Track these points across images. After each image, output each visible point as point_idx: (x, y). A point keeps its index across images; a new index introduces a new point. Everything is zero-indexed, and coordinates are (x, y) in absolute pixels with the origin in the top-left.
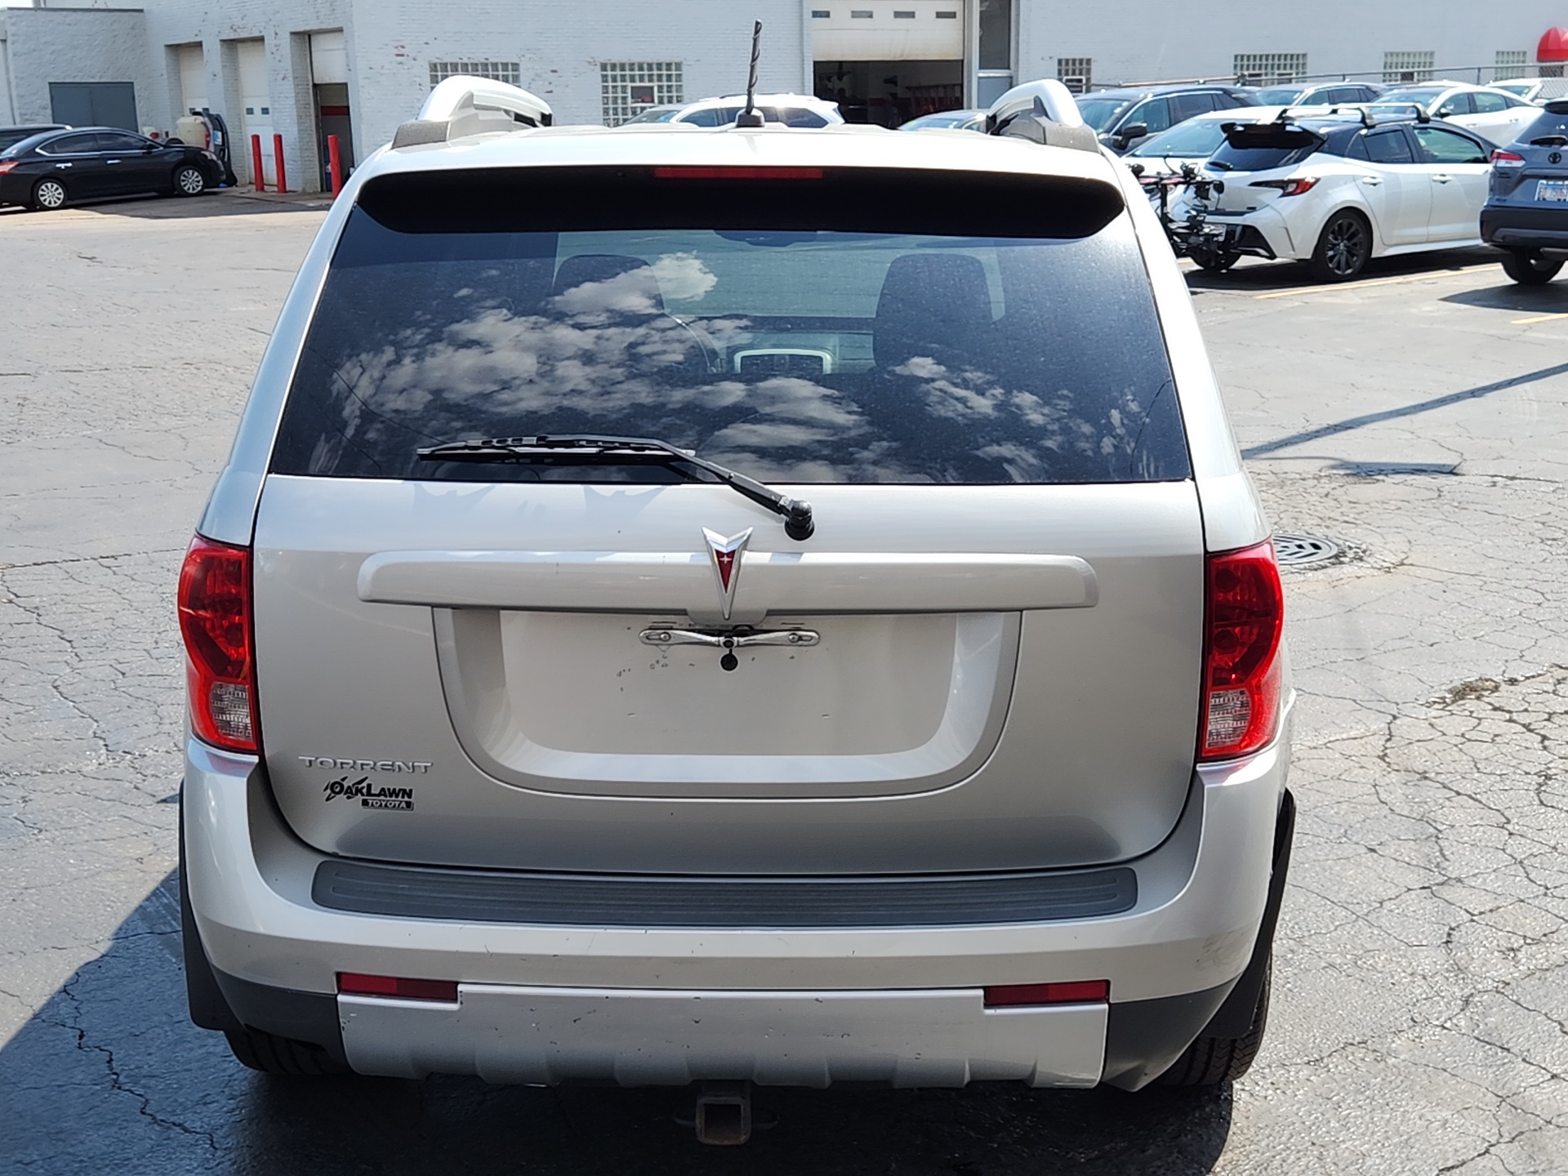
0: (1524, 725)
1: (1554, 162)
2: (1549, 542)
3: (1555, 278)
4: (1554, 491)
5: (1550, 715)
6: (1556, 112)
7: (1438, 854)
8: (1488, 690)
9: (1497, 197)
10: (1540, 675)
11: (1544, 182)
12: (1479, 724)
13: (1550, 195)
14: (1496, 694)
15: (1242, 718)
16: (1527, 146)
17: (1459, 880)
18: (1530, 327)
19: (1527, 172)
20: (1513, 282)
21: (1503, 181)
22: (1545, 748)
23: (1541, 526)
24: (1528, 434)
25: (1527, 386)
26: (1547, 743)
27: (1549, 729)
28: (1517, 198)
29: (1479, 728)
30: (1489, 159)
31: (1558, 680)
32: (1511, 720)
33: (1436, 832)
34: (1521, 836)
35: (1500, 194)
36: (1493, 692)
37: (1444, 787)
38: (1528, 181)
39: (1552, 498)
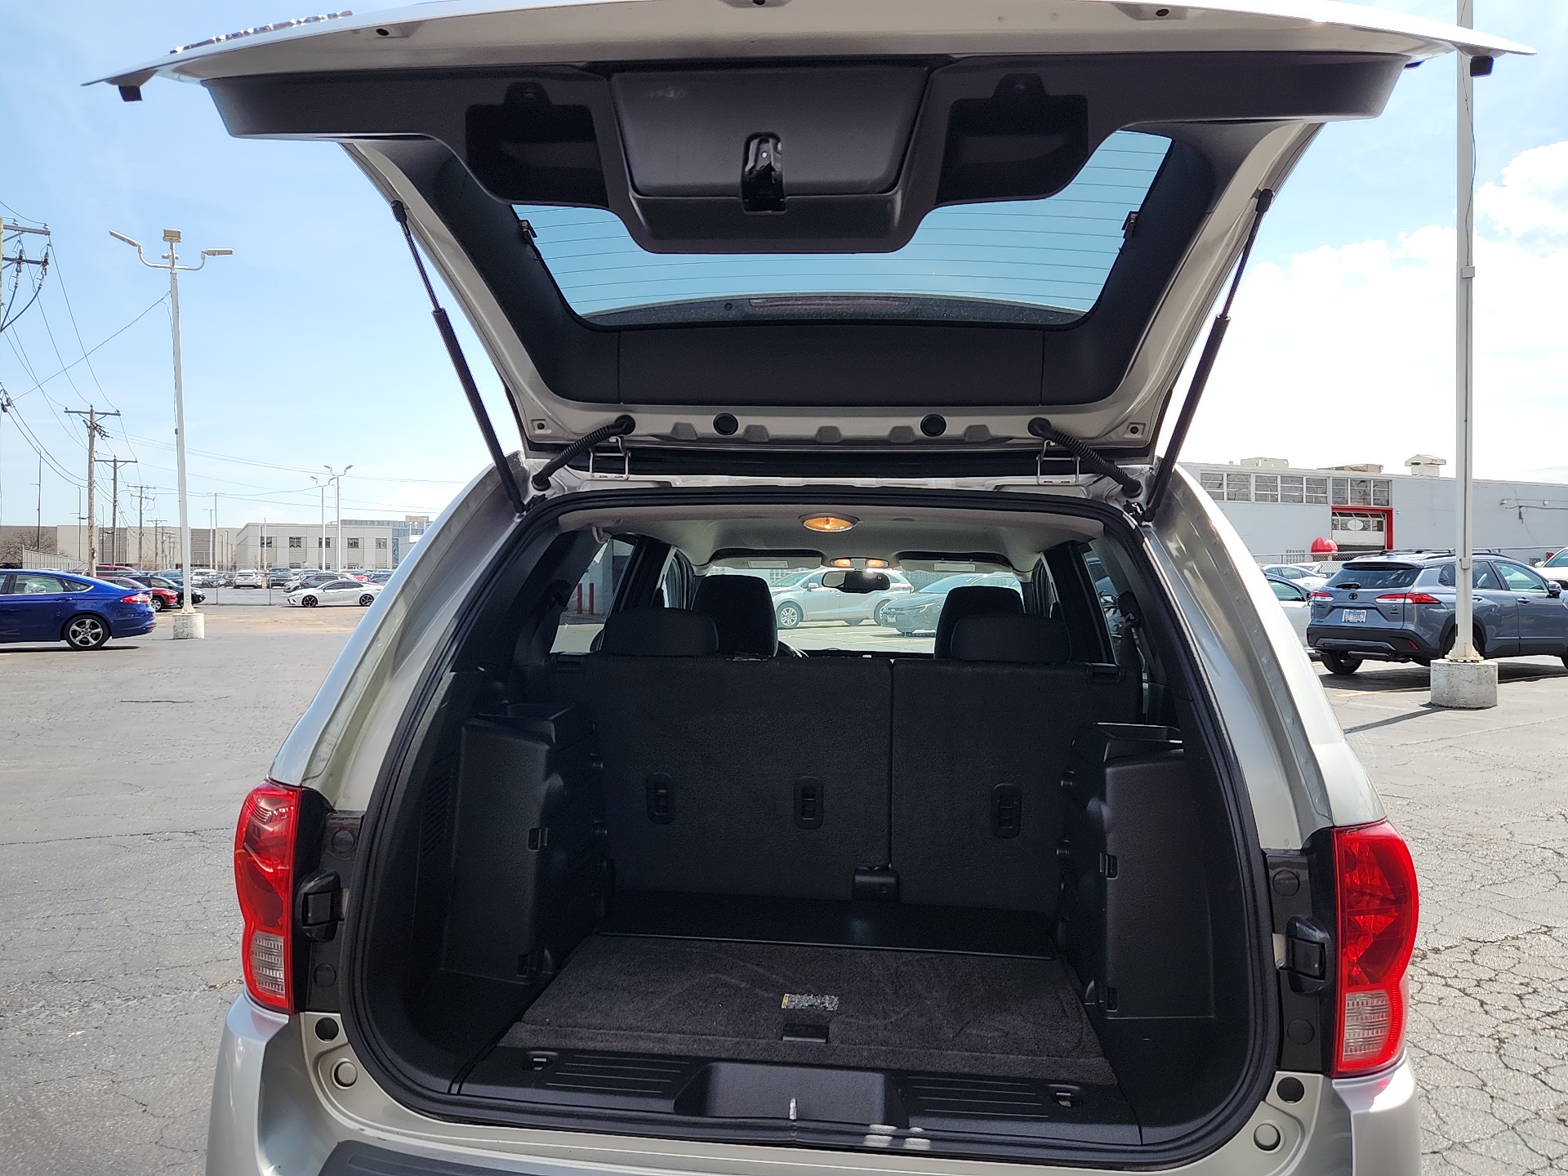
0: (1460, 990)
1: (1353, 599)
2: (1420, 841)
3: (1357, 671)
4: (1408, 804)
5: (1478, 981)
6: (1349, 569)
7: (1434, 1116)
8: (1418, 957)
9: (1317, 620)
10: (1456, 946)
11: (1348, 610)
12: (1422, 988)
13: (1351, 618)
14: (1426, 961)
15: (1371, 1026)
16: (1334, 589)
17: (1464, 1145)
18: (1350, 699)
19: (1334, 605)
20: (1331, 673)
21: (1320, 610)
22: (1486, 1012)
23: (1408, 829)
24: (1374, 765)
25: (1361, 733)
26: (1485, 1007)
27: (1481, 994)
28: (1329, 621)
29: (1423, 991)
30: (1305, 599)
31: (1472, 951)
32: (1447, 985)
33: (1424, 1091)
34: (1503, 1100)
35: (1318, 618)
36: (1422, 959)
37: (1415, 1046)
38: (1336, 610)
39: (1407, 809)
